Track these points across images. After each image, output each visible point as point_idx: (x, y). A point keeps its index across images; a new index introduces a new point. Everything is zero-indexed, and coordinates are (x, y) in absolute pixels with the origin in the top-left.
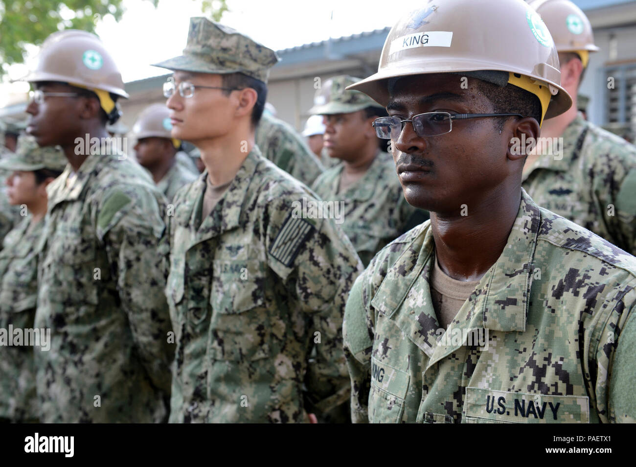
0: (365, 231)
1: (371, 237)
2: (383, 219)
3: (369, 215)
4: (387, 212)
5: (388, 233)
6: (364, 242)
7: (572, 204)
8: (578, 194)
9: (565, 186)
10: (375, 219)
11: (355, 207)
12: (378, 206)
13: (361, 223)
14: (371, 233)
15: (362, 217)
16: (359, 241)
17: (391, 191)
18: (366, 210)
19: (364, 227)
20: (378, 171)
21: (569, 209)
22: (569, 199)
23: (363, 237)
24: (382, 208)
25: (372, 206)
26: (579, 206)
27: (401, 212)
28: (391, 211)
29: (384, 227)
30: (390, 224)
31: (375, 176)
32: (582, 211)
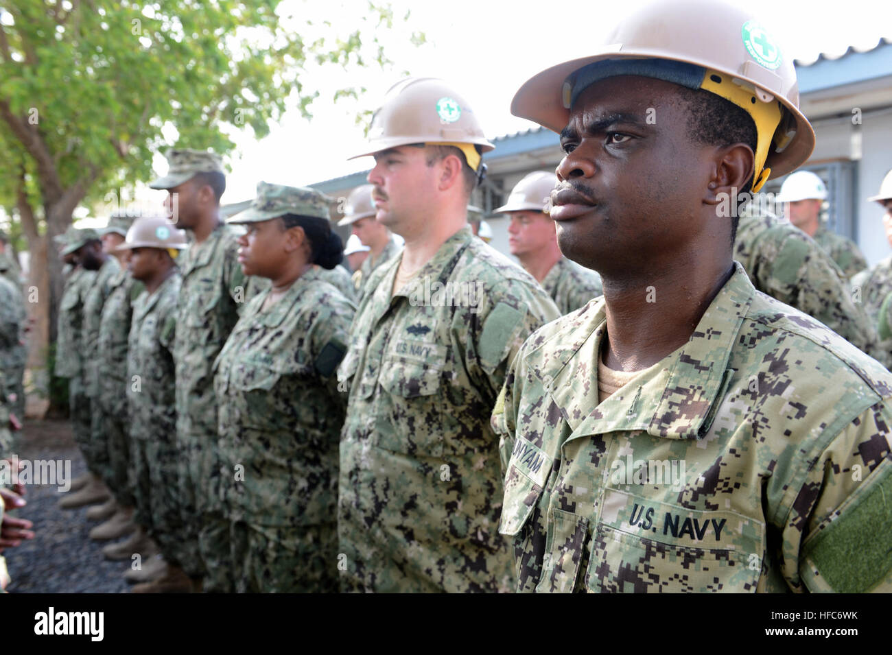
0: (266, 365)
1: (272, 372)
2: (290, 351)
3: (273, 347)
4: (295, 343)
5: (292, 368)
6: (262, 378)
7: (428, 346)
8: (435, 334)
9: (424, 323)
10: (280, 350)
11: (264, 334)
12: (285, 335)
13: (263, 355)
14: (272, 368)
15: (266, 347)
16: (257, 377)
17: (303, 316)
18: (272, 339)
19: (266, 360)
20: (298, 292)
21: (424, 353)
22: (426, 340)
23: (262, 372)
24: (290, 337)
25: (279, 334)
26: (435, 351)
27: (312, 343)
28: (301, 341)
29: (288, 361)
30: (296, 359)
31: (293, 298)
32: (438, 357)
